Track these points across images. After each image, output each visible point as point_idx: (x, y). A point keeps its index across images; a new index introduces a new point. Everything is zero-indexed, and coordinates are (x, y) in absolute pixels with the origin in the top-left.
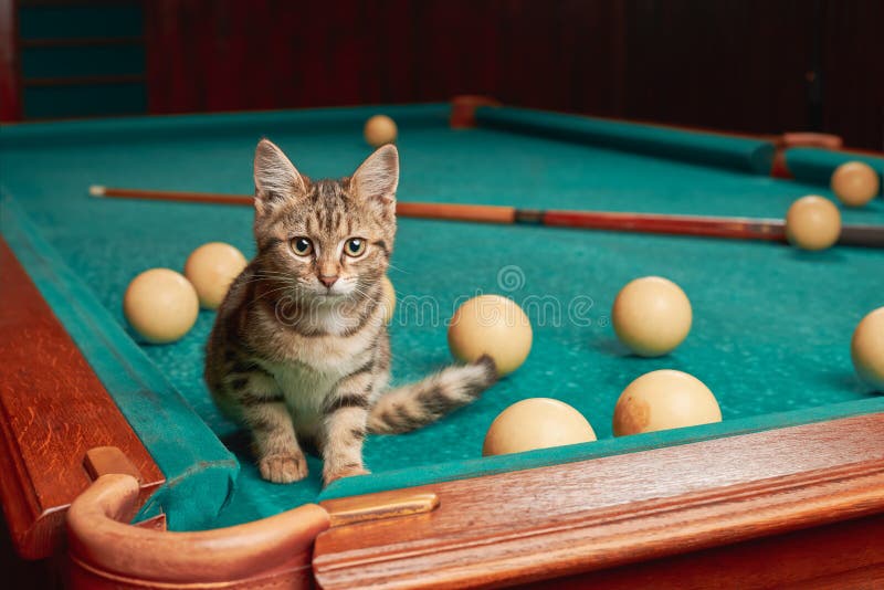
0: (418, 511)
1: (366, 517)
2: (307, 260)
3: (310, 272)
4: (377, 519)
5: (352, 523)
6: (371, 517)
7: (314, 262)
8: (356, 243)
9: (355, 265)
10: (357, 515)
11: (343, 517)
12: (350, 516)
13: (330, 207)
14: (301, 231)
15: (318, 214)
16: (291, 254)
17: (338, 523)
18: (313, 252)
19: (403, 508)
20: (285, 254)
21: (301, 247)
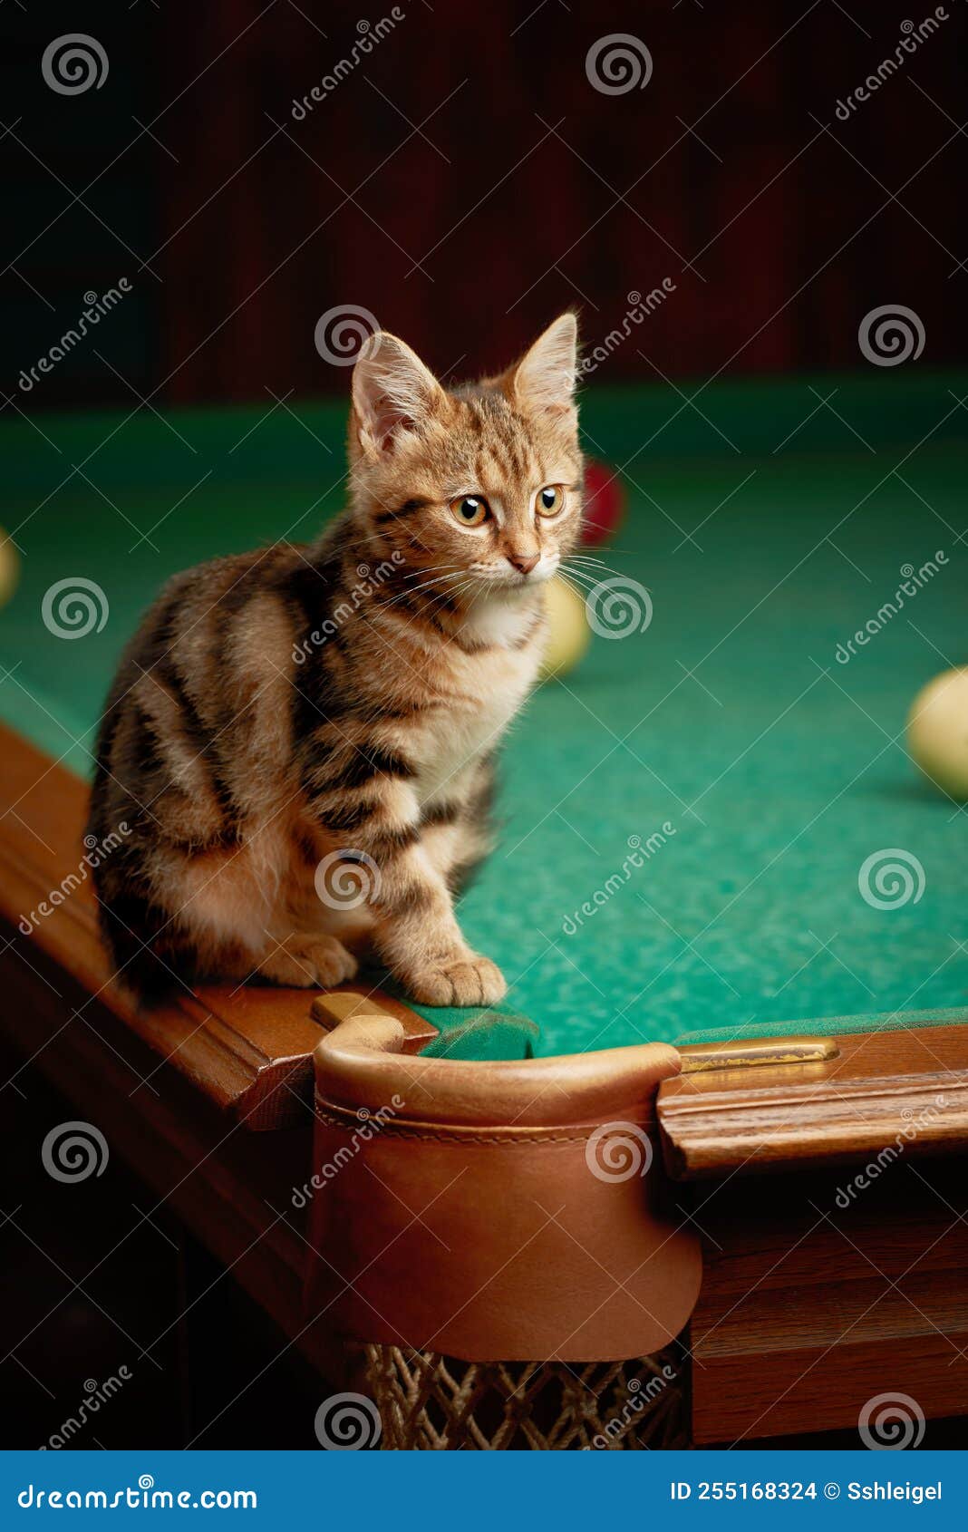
0: (806, 1058)
1: (731, 1062)
2: (483, 532)
3: (492, 550)
4: (748, 1066)
5: (710, 1069)
6: (738, 1062)
7: (496, 533)
8: (550, 493)
9: (555, 531)
10: (719, 1058)
11: (699, 1059)
12: (707, 1058)
13: (508, 439)
14: (470, 485)
15: (494, 453)
16: (455, 525)
17: (692, 1067)
18: (489, 517)
19: (785, 1053)
20: (443, 524)
21: (468, 512)
